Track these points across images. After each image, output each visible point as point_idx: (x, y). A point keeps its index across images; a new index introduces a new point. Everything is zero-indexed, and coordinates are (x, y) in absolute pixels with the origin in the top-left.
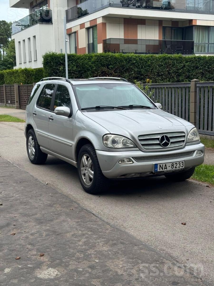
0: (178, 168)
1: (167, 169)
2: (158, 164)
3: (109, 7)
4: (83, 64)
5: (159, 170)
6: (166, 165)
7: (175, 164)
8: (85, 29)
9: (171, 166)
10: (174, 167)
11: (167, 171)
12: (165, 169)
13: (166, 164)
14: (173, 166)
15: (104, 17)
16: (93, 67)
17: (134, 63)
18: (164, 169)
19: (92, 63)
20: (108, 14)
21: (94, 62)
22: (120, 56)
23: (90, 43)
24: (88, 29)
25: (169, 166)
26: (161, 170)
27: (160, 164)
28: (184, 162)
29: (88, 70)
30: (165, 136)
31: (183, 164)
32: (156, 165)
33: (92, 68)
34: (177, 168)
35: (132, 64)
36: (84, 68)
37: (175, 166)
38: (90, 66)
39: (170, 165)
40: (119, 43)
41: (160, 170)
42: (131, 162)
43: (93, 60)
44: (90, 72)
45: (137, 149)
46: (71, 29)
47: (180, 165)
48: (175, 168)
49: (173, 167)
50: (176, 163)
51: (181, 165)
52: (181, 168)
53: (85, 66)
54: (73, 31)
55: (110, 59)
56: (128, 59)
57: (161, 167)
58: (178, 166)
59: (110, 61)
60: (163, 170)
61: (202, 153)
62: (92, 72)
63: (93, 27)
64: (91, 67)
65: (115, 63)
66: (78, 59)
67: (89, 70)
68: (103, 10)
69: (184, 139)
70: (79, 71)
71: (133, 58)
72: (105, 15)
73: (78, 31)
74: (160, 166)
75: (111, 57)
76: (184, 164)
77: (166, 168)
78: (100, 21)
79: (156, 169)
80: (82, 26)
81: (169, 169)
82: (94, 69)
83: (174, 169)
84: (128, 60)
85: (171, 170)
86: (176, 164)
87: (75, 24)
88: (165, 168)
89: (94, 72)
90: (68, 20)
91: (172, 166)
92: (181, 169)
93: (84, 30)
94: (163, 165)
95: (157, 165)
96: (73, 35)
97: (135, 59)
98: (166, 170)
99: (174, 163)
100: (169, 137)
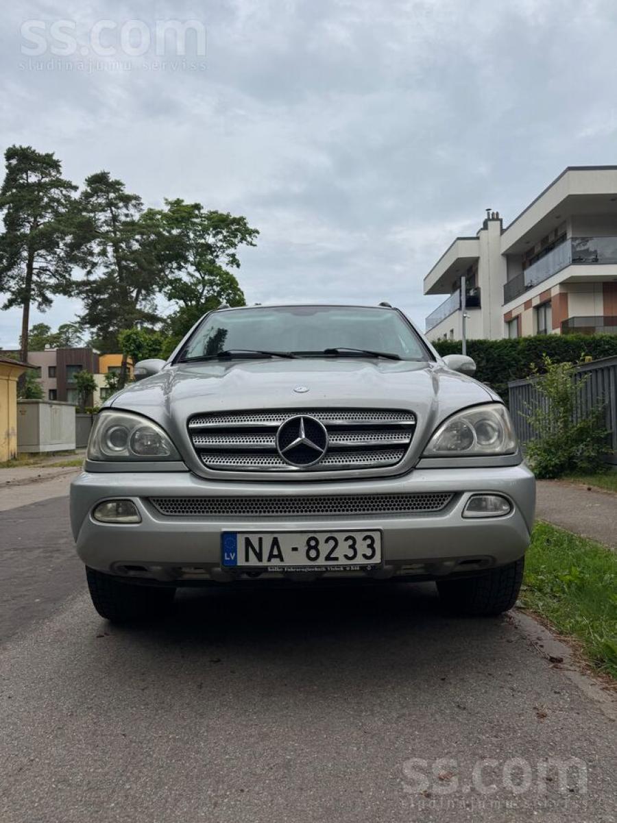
0: (343, 561)
1: (282, 560)
2: (238, 535)
3: (572, 266)
4: (499, 356)
5: (241, 562)
6: (275, 542)
7: (327, 541)
8: (531, 309)
9: (303, 549)
10: (323, 554)
11: (283, 567)
12: (273, 560)
13: (276, 535)
14: (316, 548)
15: (562, 284)
16: (520, 361)
17: (607, 351)
18: (269, 560)
19: (519, 354)
20: (569, 276)
21: (522, 351)
22: (576, 338)
23: (541, 329)
24: (537, 308)
25: (295, 549)
26: (253, 562)
27: (249, 536)
28: (377, 536)
29: (510, 366)
30: (305, 419)
31: (371, 546)
32: (228, 538)
33: (517, 361)
34: (336, 559)
35: (602, 352)
36: (501, 363)
37: (325, 549)
38: (514, 359)
39: (301, 542)
40: (593, 326)
41: (247, 560)
42: (135, 518)
43: (520, 347)
44: (513, 369)
45: (181, 466)
46: (510, 312)
47: (352, 547)
48: (328, 558)
49: (313, 554)
50: (335, 539)
51: (362, 548)
52: (360, 560)
53: (503, 359)
54: (514, 315)
55: (554, 344)
56: (594, 342)
57: (250, 549)
58: (343, 549)
59: (554, 348)
60: (265, 563)
61: (506, 508)
62: (518, 370)
63: (545, 304)
64: (515, 361)
65: (566, 351)
66: (491, 347)
67: (513, 366)
68: (562, 272)
69: (407, 441)
70: (493, 368)
71: (604, 340)
72: (565, 281)
73: (520, 314)
74: (248, 543)
75: (556, 341)
76: (377, 546)
77: (280, 556)
78: (556, 291)
79: (228, 556)
80: (527, 304)
81: (295, 559)
82: (522, 363)
83: (321, 561)
84: (593, 345)
85: (305, 567)
86: (332, 543)
87: (516, 305)
88: (271, 556)
89: (521, 369)
90: (508, 299)
91: (310, 548)
92: (363, 568)
93: (531, 311)
94: (260, 539)
95: (235, 539)
96: (515, 322)
97: (608, 342)
98: (275, 562)
99: (322, 538)
100: (327, 426)
